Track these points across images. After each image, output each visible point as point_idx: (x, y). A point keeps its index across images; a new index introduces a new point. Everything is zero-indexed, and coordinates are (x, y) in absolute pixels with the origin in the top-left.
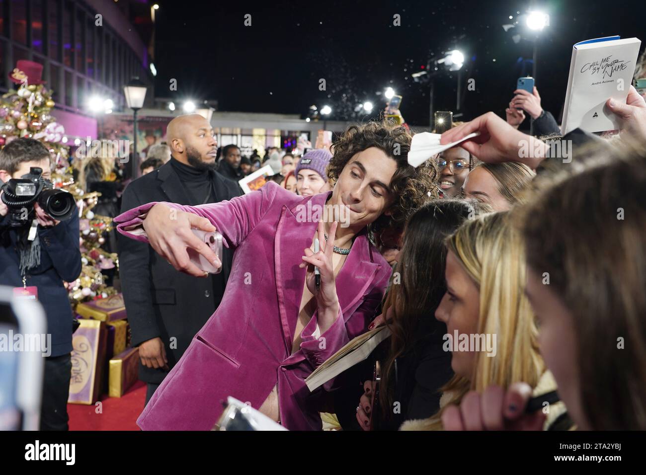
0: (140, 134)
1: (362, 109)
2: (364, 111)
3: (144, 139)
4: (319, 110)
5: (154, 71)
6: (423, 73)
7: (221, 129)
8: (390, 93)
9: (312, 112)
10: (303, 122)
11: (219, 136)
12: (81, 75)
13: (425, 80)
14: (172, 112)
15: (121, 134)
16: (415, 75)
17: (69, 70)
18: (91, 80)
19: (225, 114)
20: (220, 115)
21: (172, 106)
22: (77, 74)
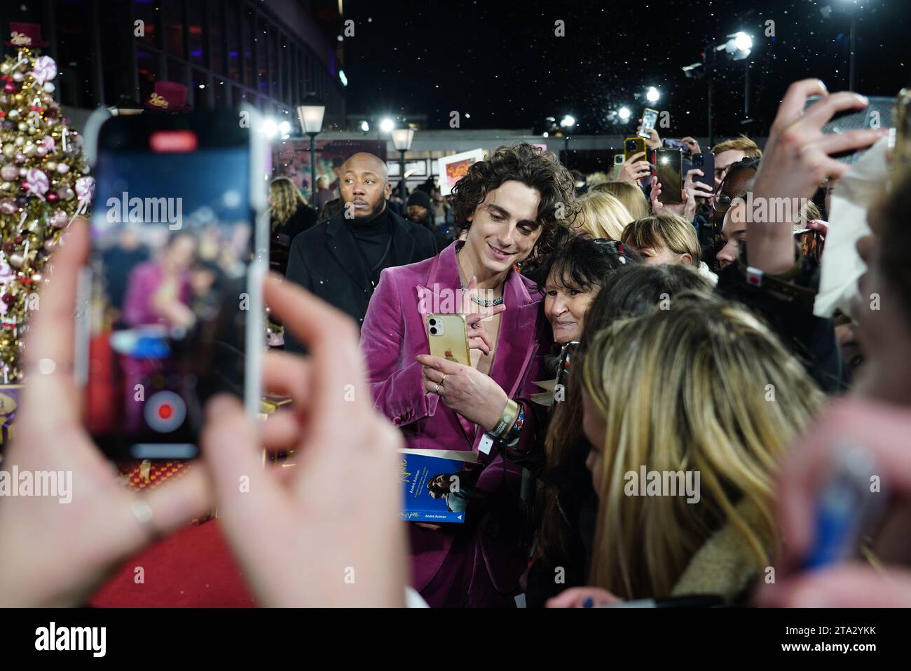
0: (326, 164)
1: (616, 117)
2: (620, 120)
3: (331, 169)
4: (558, 122)
5: (344, 80)
6: (698, 65)
7: (430, 152)
8: (653, 95)
9: (549, 124)
10: (539, 139)
11: (429, 161)
12: (252, 91)
13: (700, 76)
14: (365, 133)
15: (301, 166)
16: (686, 69)
17: (238, 85)
18: (264, 96)
19: (434, 133)
20: (427, 134)
21: (365, 126)
22: (246, 89)
